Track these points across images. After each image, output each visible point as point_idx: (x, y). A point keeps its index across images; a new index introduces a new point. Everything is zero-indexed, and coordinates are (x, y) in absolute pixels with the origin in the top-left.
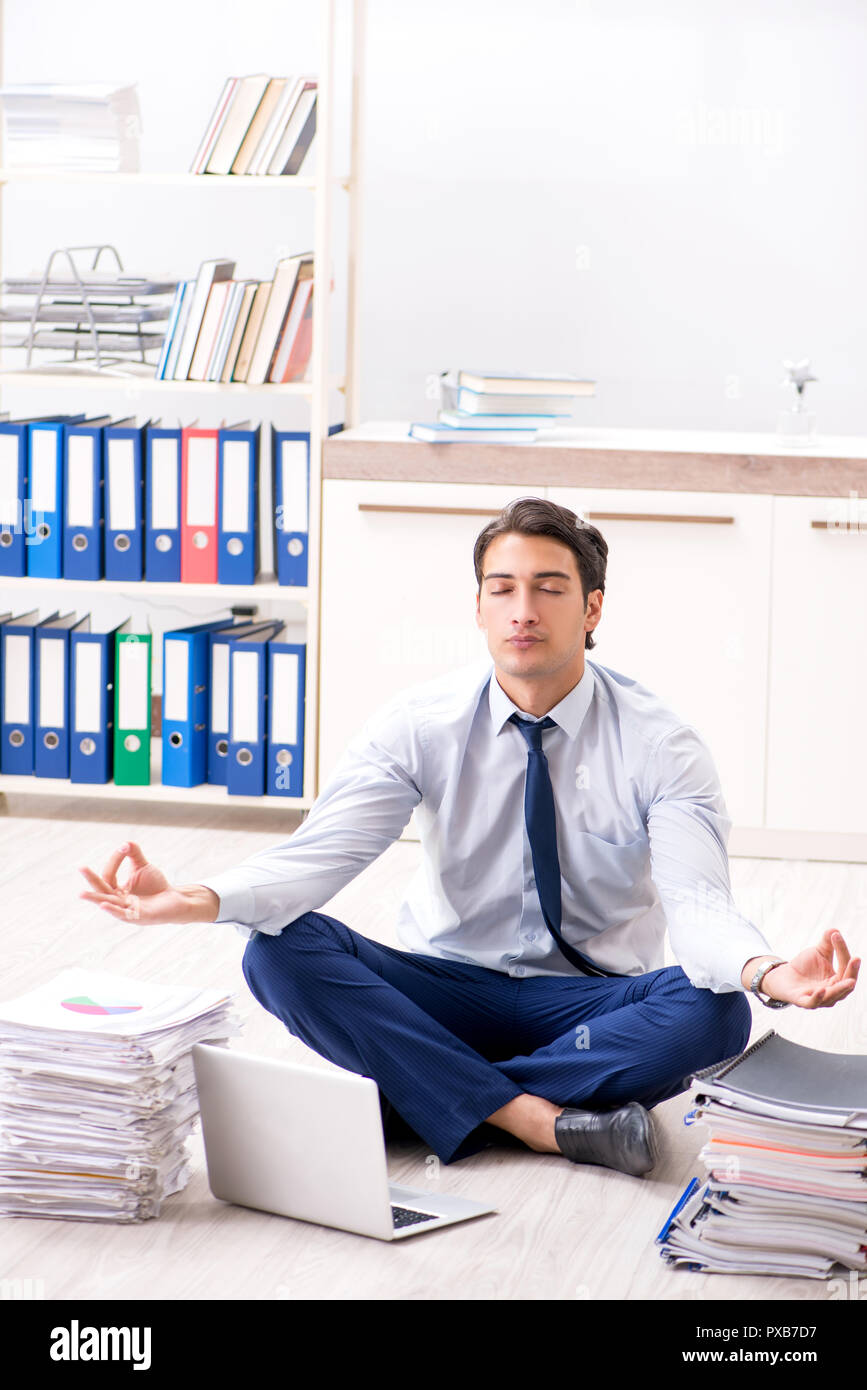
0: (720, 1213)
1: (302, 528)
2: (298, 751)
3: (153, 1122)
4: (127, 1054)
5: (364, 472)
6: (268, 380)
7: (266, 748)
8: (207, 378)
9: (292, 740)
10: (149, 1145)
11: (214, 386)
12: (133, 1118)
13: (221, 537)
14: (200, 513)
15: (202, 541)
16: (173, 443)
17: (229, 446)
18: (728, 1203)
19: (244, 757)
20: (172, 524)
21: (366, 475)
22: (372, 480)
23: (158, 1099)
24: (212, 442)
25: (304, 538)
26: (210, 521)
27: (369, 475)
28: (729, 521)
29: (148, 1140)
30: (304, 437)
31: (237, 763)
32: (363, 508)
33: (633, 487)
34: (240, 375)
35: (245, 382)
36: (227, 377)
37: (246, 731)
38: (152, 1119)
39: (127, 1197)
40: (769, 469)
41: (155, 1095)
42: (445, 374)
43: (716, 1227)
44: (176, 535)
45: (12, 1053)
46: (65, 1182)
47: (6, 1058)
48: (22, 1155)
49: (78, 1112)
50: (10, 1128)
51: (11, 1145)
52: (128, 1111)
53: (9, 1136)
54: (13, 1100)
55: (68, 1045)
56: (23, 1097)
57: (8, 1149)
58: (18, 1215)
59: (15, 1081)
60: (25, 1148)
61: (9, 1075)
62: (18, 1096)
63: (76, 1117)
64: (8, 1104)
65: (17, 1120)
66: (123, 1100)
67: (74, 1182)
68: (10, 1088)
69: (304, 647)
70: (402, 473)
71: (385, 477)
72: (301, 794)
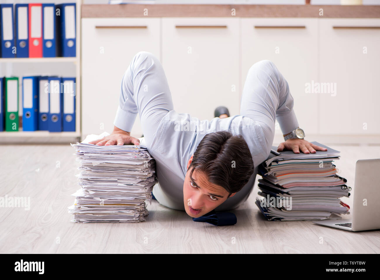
1: (73, 37)
2: (74, 115)
4: (137, 154)
5: (96, 15)
7: (62, 115)
9: (72, 112)
10: (146, 191)
12: (140, 180)
13: (43, 41)
14: (36, 33)
15: (36, 43)
16: (25, 9)
17: (46, 9)
19: (55, 118)
20: (26, 38)
22: (99, 18)
25: (74, 40)
26: (39, 35)
29: (146, 189)
31: (52, 121)
32: (97, 27)
37: (55, 109)
38: (146, 181)
44: (27, 41)
45: (89, 158)
46: (111, 207)
47: (86, 160)
48: (94, 198)
49: (116, 180)
50: (88, 188)
51: (90, 194)
52: (138, 177)
53: (89, 191)
54: (89, 178)
55: (112, 152)
56: (93, 175)
57: (88, 196)
58: (91, 222)
59: (90, 169)
60: (96, 195)
61: (87, 167)
62: (91, 175)
63: (116, 181)
64: (86, 179)
65: (91, 185)
66: (136, 173)
67: (114, 207)
68: (88, 172)
69: (75, 79)
70: (110, 15)
71: (104, 16)
72: (75, 131)
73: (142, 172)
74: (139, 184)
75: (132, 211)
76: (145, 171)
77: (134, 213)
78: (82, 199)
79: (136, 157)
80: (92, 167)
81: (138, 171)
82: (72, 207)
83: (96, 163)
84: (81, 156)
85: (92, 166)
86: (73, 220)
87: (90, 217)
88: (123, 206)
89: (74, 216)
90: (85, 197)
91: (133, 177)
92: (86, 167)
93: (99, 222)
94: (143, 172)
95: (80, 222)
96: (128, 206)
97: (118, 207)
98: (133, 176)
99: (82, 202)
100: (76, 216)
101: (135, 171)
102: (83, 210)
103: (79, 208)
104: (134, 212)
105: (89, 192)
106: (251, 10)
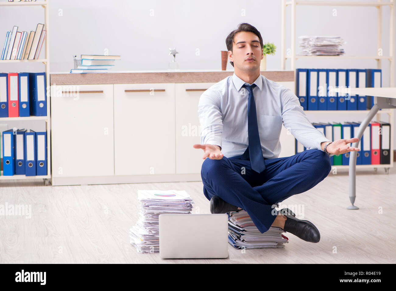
2: (46, 162)
5: (62, 82)
6: (34, 59)
7: (36, 162)
8: (16, 58)
9: (44, 159)
11: (18, 61)
13: (20, 104)
17: (22, 78)
21: (63, 84)
22: (65, 85)
24: (17, 77)
25: (45, 102)
28: (164, 90)
30: (44, 74)
31: (29, 167)
33: (137, 83)
34: (26, 57)
35: (28, 59)
36: (22, 58)
40: (173, 76)
42: (76, 56)
44: (7, 104)
48: (155, 236)
50: (151, 229)
51: (152, 233)
64: (149, 223)
69: (46, 133)
70: (73, 82)
71: (69, 84)
72: (47, 174)
78: (147, 236)
86: (140, 251)
89: (141, 249)
99: (147, 239)
102: (148, 244)
103: (145, 242)
106: (183, 77)
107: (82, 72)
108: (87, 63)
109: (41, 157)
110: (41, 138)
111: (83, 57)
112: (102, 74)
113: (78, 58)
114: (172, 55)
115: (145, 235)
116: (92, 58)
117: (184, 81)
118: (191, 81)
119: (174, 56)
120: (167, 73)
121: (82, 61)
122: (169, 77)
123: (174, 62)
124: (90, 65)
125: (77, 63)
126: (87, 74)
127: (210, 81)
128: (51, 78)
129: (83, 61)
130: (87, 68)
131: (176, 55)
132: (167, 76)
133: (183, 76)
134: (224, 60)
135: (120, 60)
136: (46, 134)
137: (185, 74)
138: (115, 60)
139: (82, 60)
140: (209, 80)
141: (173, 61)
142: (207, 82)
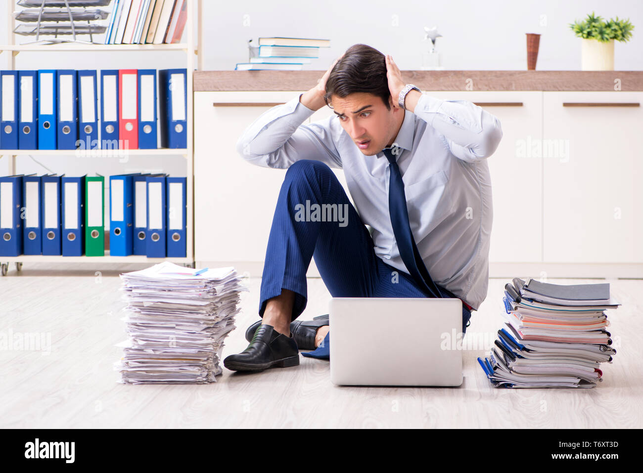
0: (522, 358)
1: (183, 118)
2: (184, 232)
3: (214, 329)
4: (203, 290)
5: (215, 87)
6: (164, 42)
7: (166, 231)
8: (132, 42)
9: (180, 227)
10: (213, 341)
11: (136, 47)
12: (205, 326)
13: (139, 124)
14: (129, 113)
15: (129, 127)
16: (114, 77)
17: (144, 78)
18: (525, 352)
19: (155, 237)
20: (114, 119)
21: (217, 89)
22: (220, 91)
23: (217, 315)
24: (134, 76)
25: (184, 124)
26: (134, 117)
27: (218, 88)
29: (213, 338)
30: (184, 71)
31: (153, 241)
32: (216, 105)
34: (150, 40)
35: (152, 43)
36: (143, 42)
37: (156, 223)
38: (213, 327)
39: (201, 370)
40: (423, 77)
41: (216, 314)
42: (251, 41)
43: (520, 365)
44: (116, 125)
45: (139, 295)
46: (168, 363)
47: (135, 298)
48: (145, 350)
49: (174, 326)
50: (137, 336)
51: (139, 345)
52: (202, 322)
53: (138, 340)
54: (138, 322)
55: (170, 288)
56: (144, 319)
57: (136, 347)
58: (143, 383)
59: (139, 310)
60: (147, 346)
61: (136, 308)
62: (141, 319)
63: (173, 328)
64: (135, 324)
65: (140, 332)
66: (199, 316)
67: (173, 363)
68: (137, 315)
69: (186, 179)
70: (235, 86)
71: (227, 89)
72: (185, 256)
73: (207, 315)
74: (205, 333)
75: (198, 368)
76: (211, 314)
77: (200, 371)
78: (131, 351)
79: (200, 295)
80: (142, 308)
81: (202, 314)
82: (119, 364)
83: (147, 302)
84: (129, 293)
85: (143, 306)
86: (121, 380)
87: (143, 376)
88: (184, 361)
89: (121, 374)
90: (133, 348)
91: (196, 323)
92: (134, 308)
93: (153, 383)
94: (210, 315)
95: (129, 382)
96: (191, 361)
97: (178, 363)
98: (196, 321)
99: (131, 356)
100: (124, 375)
101: (197, 313)
102: (133, 366)
103: (127, 363)
104: (200, 369)
105: (139, 342)
106: (441, 80)
107: (250, 67)
108: (267, 52)
109: (175, 223)
110: (175, 189)
111: (263, 42)
112: (287, 72)
113: (254, 44)
114: (430, 40)
115: (127, 349)
116: (273, 42)
117: (443, 88)
118: (457, 87)
119: (434, 42)
120: (410, 72)
121: (260, 50)
122: (415, 78)
123: (433, 52)
124: (270, 55)
125: (253, 52)
126: (261, 71)
127: (494, 88)
128: (195, 78)
129: (262, 49)
130: (261, 61)
131: (438, 40)
132: (411, 77)
133: (442, 78)
134: (532, 50)
135: (329, 47)
136: (184, 181)
137: (445, 73)
138: (318, 47)
139: (260, 48)
140: (491, 86)
141: (431, 51)
142: (488, 90)
